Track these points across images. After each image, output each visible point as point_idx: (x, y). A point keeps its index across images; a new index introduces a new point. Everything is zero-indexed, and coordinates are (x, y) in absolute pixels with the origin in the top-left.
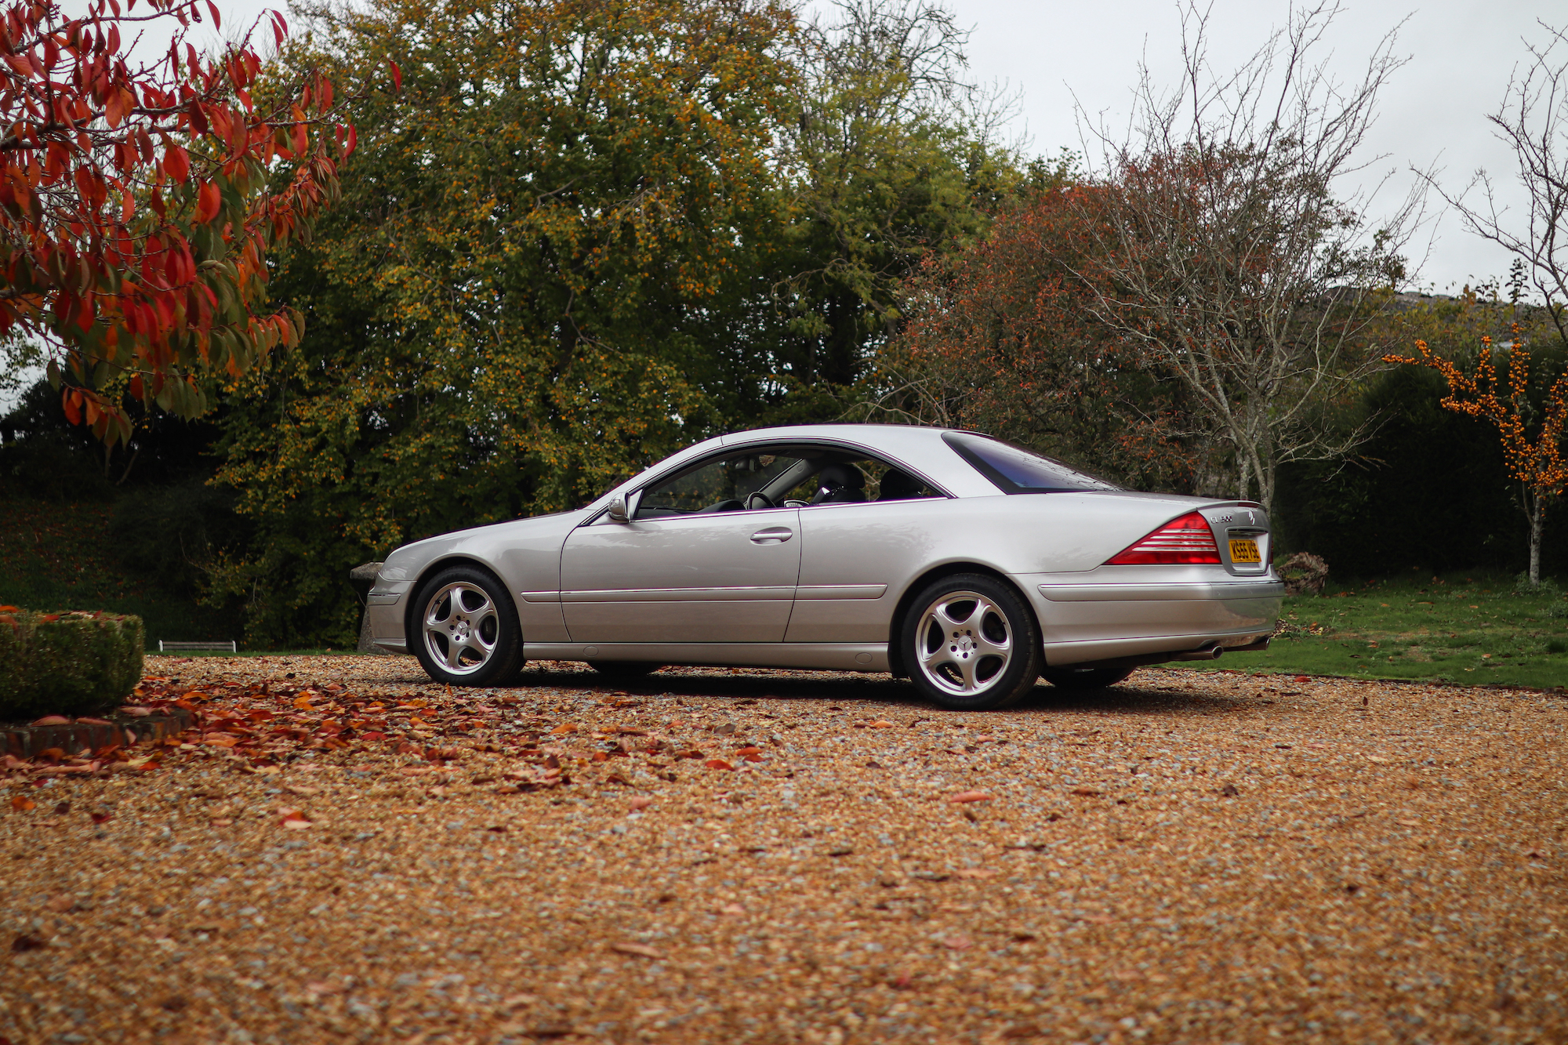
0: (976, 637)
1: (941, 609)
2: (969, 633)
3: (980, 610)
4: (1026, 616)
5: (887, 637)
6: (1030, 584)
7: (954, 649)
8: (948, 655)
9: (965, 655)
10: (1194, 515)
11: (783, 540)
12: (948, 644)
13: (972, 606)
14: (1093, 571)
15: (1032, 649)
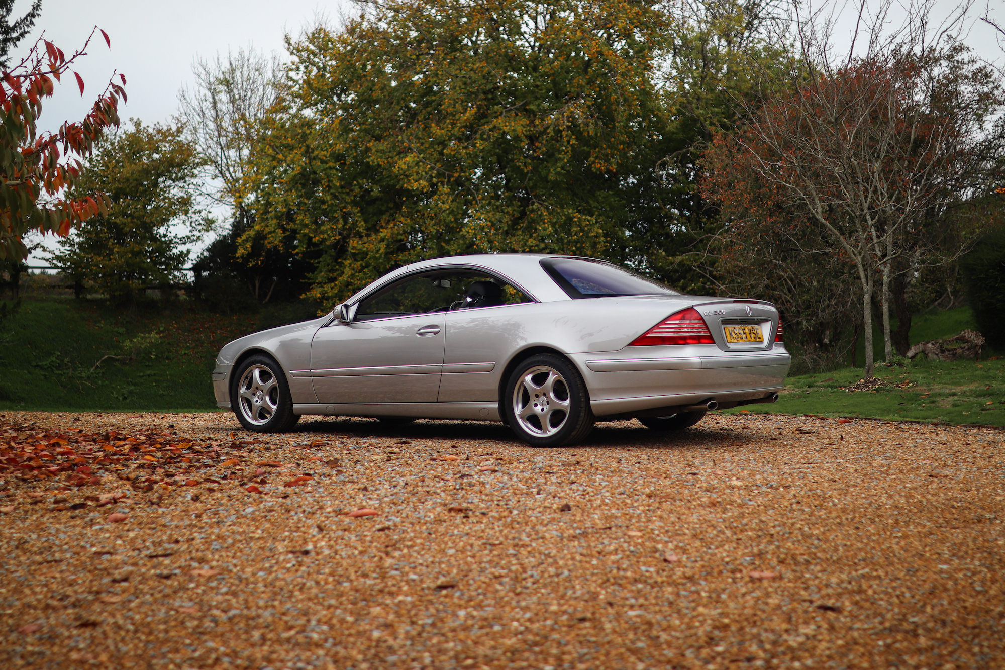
0: (548, 397)
1: (528, 378)
2: (544, 394)
3: (551, 379)
4: (579, 383)
5: (497, 398)
6: (581, 360)
7: (536, 405)
8: (532, 410)
9: (543, 410)
10: (691, 309)
11: (435, 333)
12: (532, 402)
13: (547, 375)
14: (620, 351)
15: (583, 405)
